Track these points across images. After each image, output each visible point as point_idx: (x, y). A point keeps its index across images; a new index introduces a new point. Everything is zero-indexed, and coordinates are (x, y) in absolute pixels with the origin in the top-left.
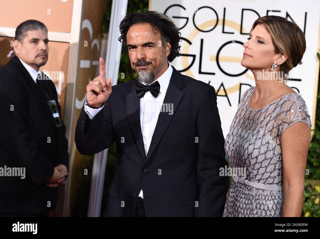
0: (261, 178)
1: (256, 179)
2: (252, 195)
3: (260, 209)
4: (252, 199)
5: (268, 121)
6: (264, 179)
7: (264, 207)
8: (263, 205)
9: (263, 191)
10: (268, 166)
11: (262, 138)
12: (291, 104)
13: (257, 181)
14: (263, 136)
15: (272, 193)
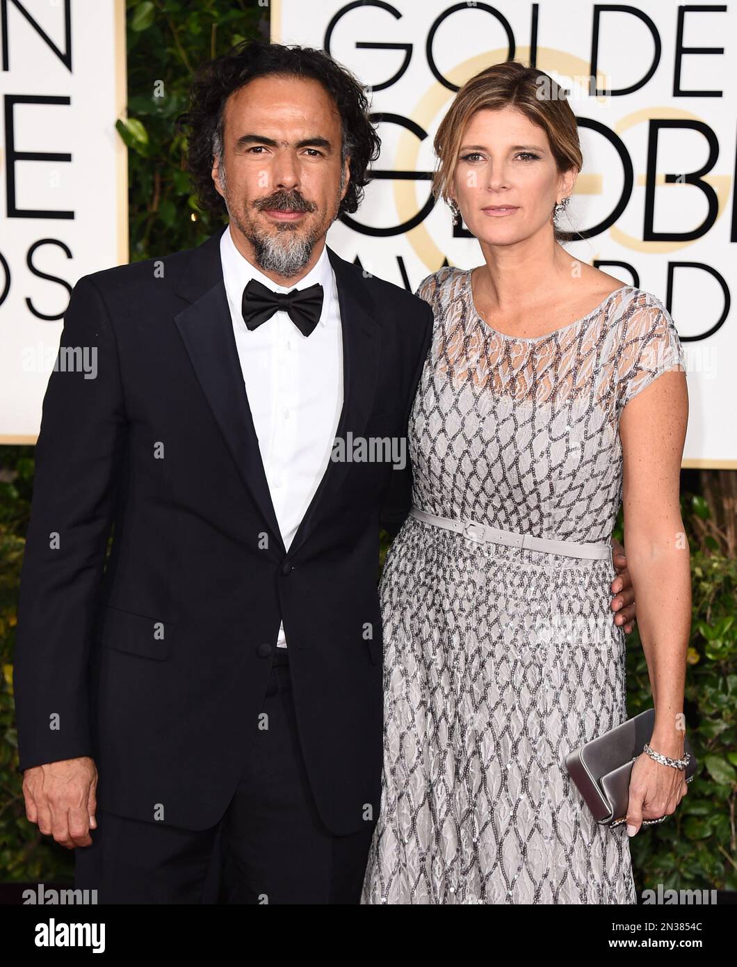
0: (575, 529)
1: (560, 531)
2: (543, 574)
3: (570, 610)
4: (547, 586)
5: (594, 368)
6: (581, 531)
7: (582, 606)
8: (580, 599)
9: (577, 563)
10: (594, 495)
11: (586, 417)
12: (653, 316)
13: (562, 537)
14: (587, 413)
15: (596, 566)
